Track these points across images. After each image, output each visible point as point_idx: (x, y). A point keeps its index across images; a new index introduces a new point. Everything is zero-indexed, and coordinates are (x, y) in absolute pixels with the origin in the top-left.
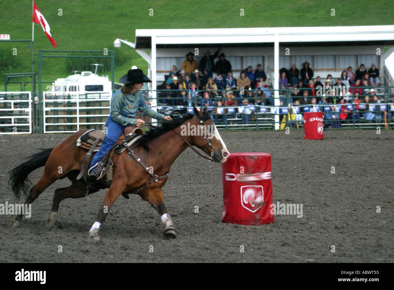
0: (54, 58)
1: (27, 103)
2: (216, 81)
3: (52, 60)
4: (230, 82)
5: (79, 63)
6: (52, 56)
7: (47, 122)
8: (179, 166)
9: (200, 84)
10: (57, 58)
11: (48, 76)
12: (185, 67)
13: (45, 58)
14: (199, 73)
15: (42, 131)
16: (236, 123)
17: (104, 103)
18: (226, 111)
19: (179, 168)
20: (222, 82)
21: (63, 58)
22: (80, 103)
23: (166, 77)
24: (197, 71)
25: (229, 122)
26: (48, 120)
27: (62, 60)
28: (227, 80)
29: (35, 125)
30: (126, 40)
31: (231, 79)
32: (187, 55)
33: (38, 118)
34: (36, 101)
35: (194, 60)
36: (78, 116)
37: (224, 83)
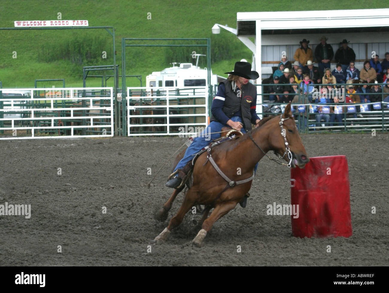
0: (152, 48)
1: (109, 101)
2: (334, 73)
3: (150, 50)
4: (351, 74)
5: (181, 53)
6: (150, 45)
7: (131, 123)
8: (277, 173)
9: (314, 77)
10: (155, 48)
11: (145, 69)
12: (298, 56)
13: (140, 48)
14: (312, 65)
15: (125, 133)
16: (358, 124)
17: (200, 100)
18: (345, 109)
19: (276, 176)
20: (341, 74)
21: (162, 48)
22: (170, 100)
23: (274, 69)
24: (309, 63)
25: (349, 123)
26: (133, 121)
27: (161, 50)
28: (348, 71)
29: (118, 126)
30: (226, 25)
31: (352, 69)
32: (301, 43)
33: (121, 119)
34: (119, 98)
35: (309, 48)
36: (168, 116)
37: (344, 76)
